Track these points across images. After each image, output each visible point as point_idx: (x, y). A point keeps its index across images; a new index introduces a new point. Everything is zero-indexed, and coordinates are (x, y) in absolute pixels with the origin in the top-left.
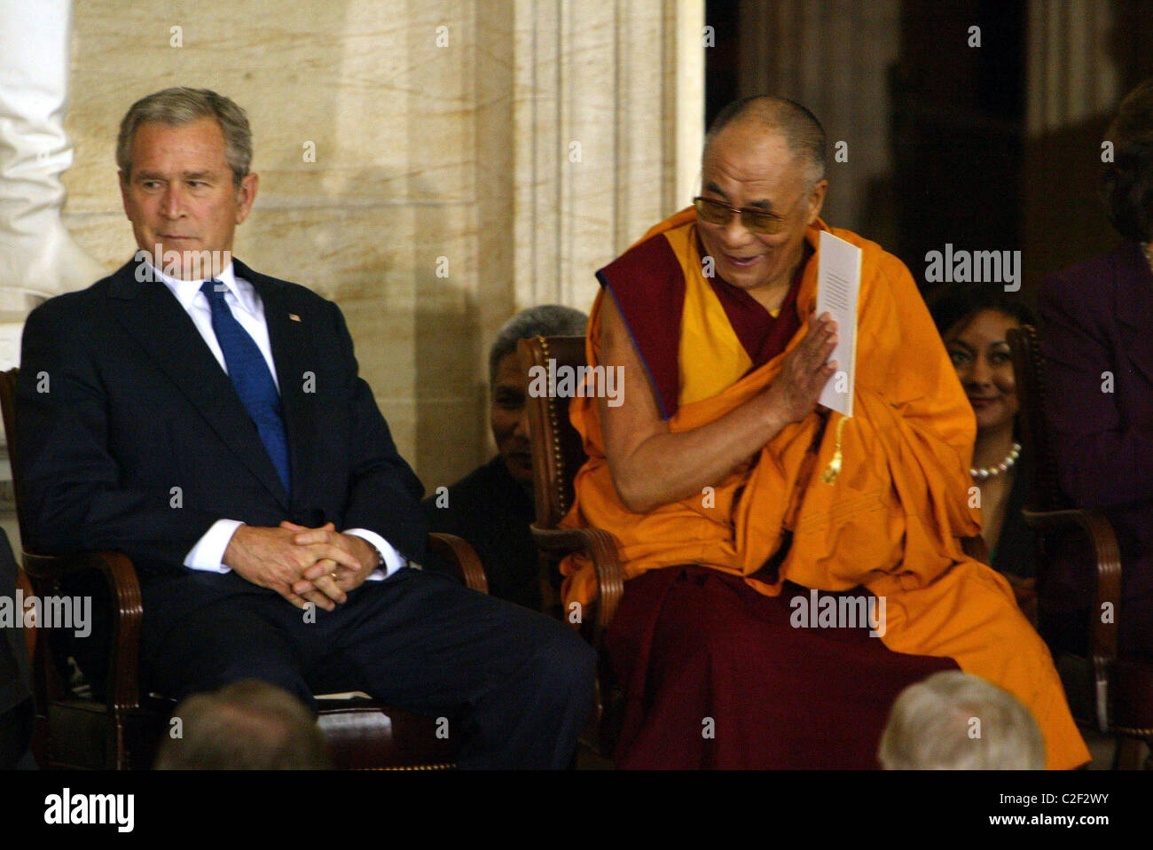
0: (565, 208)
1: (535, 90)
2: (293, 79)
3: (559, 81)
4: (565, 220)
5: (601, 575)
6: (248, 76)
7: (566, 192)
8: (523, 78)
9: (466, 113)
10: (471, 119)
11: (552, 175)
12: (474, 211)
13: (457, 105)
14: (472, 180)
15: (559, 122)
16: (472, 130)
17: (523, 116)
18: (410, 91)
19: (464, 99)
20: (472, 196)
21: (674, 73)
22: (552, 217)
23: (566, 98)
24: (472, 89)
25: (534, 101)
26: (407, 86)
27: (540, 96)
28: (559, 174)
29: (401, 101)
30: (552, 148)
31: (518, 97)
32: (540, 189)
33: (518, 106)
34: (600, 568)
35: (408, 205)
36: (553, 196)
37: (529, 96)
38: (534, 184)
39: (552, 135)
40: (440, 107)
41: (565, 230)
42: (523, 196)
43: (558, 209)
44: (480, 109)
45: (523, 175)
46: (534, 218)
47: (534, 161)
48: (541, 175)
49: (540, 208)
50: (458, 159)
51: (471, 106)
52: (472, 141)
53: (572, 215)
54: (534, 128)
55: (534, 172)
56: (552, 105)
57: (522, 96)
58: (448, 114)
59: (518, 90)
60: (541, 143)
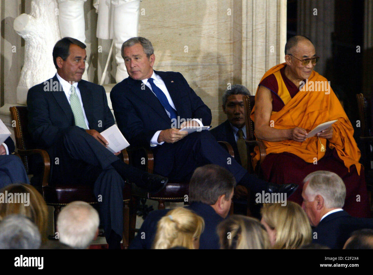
0: (254, 66)
1: (247, 38)
2: (190, 35)
3: (253, 36)
4: (254, 69)
5: (261, 151)
6: (180, 35)
7: (254, 62)
8: (244, 35)
9: (231, 43)
10: (232, 45)
11: (251, 58)
12: (233, 66)
13: (229, 42)
14: (232, 59)
15: (252, 45)
16: (232, 47)
17: (244, 44)
18: (218, 38)
19: (230, 40)
20: (232, 63)
21: (279, 34)
22: (251, 68)
23: (254, 40)
24: (232, 38)
25: (247, 41)
26: (217, 37)
27: (248, 39)
28: (252, 58)
29: (216, 41)
30: (251, 51)
31: (243, 40)
32: (248, 61)
33: (243, 42)
34: (261, 150)
35: (217, 65)
36: (251, 63)
37: (245, 39)
38: (247, 60)
39: (251, 49)
40: (224, 42)
41: (254, 71)
42: (244, 63)
43: (252, 66)
44: (234, 42)
45: (244, 58)
46: (246, 68)
47: (246, 55)
48: (248, 58)
49: (248, 66)
50: (229, 54)
51: (232, 42)
52: (232, 50)
53: (255, 67)
54: (247, 47)
55: (247, 57)
56: (251, 41)
57: (244, 39)
58: (226, 44)
59: (243, 38)
60: (248, 51)
